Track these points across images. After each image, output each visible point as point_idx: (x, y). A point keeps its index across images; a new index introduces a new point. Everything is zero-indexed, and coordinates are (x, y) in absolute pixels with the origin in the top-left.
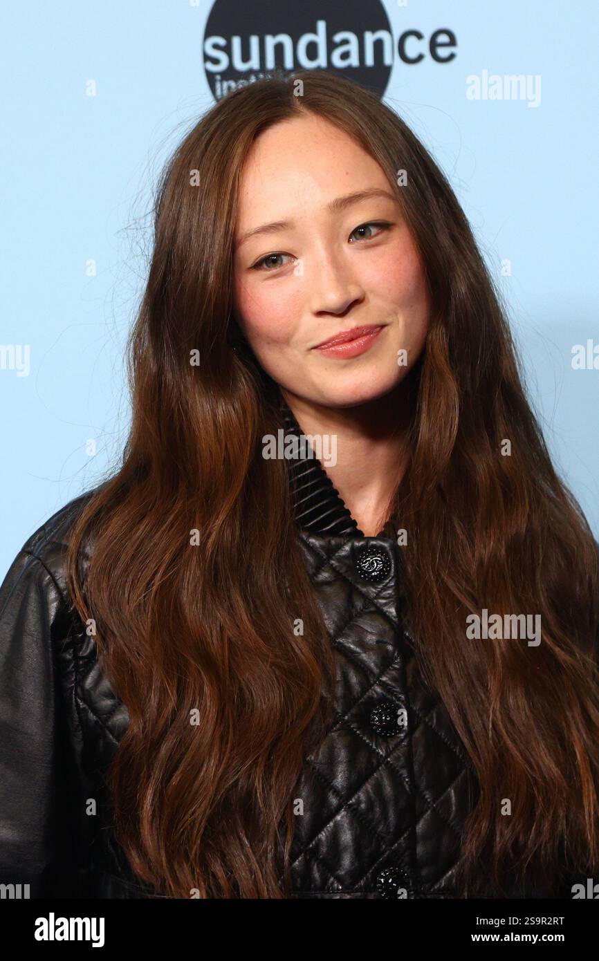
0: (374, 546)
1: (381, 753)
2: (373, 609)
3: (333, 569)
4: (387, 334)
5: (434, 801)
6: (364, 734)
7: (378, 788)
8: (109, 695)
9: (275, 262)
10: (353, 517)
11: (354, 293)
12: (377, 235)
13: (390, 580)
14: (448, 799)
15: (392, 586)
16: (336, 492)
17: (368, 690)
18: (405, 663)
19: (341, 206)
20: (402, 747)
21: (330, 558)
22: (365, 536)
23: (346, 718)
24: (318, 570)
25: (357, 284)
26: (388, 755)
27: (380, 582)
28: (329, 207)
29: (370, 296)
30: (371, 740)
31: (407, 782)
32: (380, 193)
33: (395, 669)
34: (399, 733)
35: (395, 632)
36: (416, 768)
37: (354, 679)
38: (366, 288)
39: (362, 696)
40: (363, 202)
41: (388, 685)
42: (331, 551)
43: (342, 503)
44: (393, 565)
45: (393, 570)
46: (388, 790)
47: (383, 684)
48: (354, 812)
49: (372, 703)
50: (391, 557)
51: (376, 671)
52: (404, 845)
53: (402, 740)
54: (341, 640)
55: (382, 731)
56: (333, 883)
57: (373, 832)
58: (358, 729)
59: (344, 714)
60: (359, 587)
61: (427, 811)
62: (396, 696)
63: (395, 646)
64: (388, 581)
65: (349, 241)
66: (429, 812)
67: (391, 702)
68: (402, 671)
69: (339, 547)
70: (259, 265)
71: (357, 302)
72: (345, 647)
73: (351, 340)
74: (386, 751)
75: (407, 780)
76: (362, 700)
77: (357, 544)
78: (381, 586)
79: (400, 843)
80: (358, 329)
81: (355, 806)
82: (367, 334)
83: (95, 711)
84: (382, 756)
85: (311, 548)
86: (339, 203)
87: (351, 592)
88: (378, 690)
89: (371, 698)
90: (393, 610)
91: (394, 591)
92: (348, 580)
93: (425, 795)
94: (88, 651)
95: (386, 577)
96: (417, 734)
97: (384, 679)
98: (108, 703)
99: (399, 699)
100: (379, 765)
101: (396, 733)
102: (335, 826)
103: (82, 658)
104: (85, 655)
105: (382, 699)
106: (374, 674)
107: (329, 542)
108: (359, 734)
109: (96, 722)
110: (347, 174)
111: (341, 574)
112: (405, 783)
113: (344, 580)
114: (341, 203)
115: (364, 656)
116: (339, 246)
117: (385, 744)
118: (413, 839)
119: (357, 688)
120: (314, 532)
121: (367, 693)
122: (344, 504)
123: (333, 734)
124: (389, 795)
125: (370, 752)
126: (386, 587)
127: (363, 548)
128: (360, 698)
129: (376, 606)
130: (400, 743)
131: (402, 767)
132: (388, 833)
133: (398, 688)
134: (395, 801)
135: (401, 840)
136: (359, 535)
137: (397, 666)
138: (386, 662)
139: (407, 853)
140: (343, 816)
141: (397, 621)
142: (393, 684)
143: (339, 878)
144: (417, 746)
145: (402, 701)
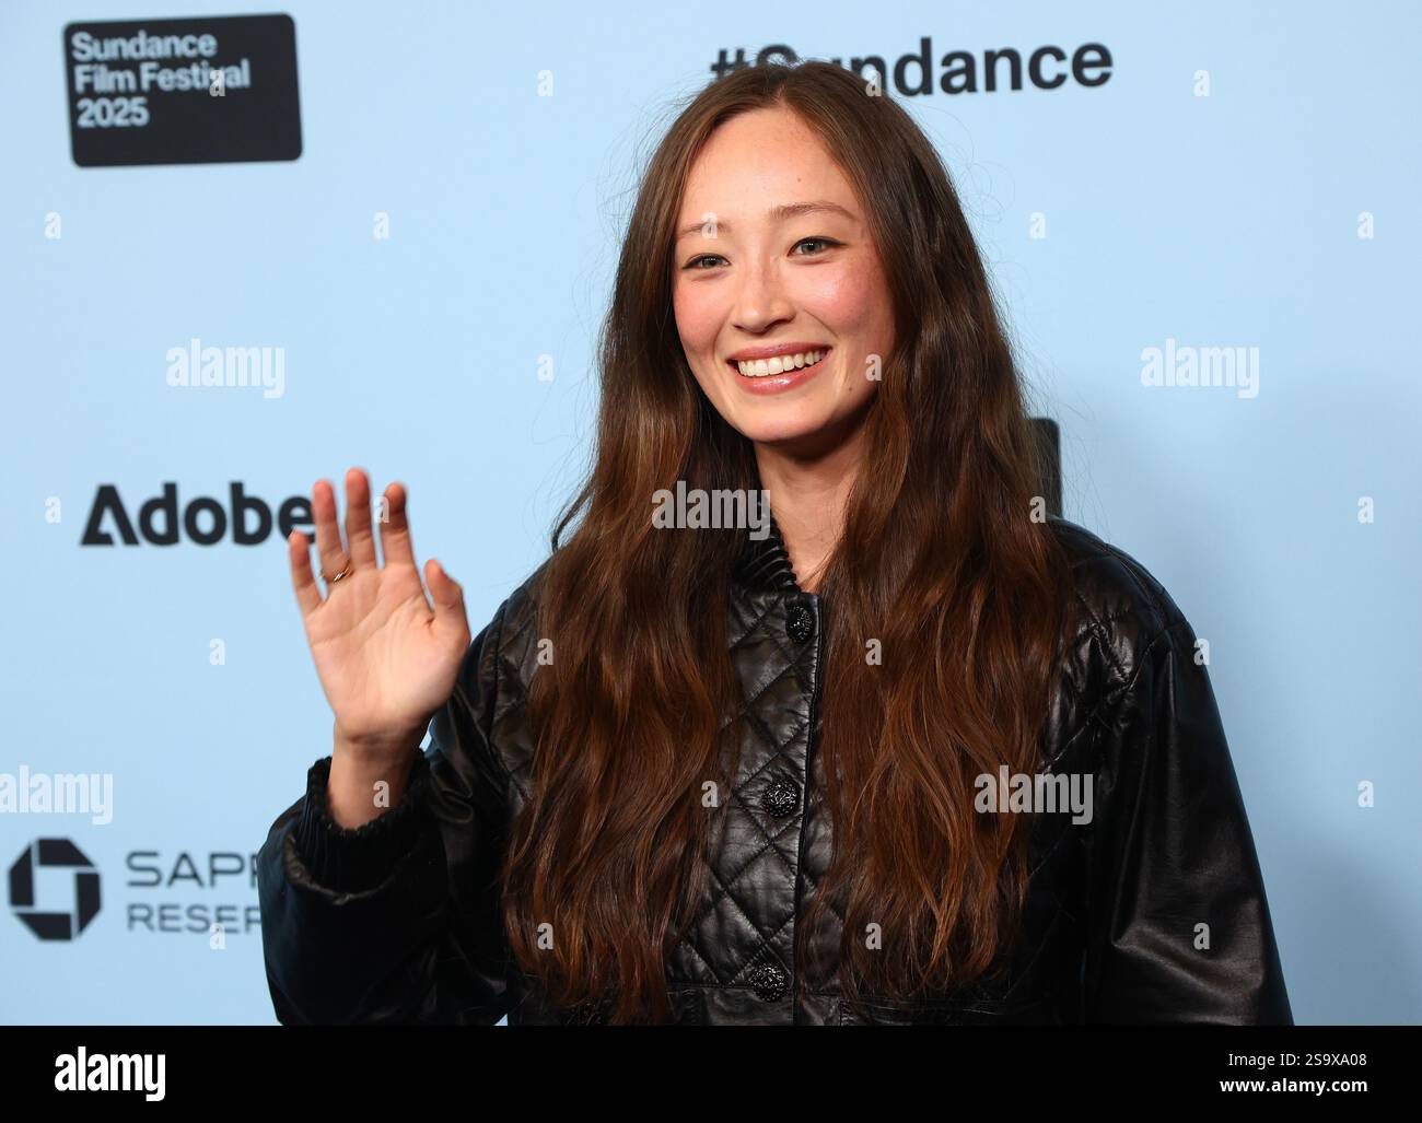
0: (802, 602)
2: (793, 674)
6: (755, 813)
9: (713, 264)
11: (778, 311)
12: (823, 252)
15: (814, 647)
17: (767, 765)
19: (782, 214)
22: (803, 591)
25: (787, 301)
27: (803, 644)
28: (770, 213)
29: (801, 316)
30: (762, 819)
32: (835, 208)
35: (808, 701)
37: (759, 752)
38: (796, 308)
39: (761, 771)
40: (811, 215)
44: (818, 625)
45: (817, 632)
50: (817, 614)
51: (781, 743)
56: (711, 976)
58: (752, 807)
59: (740, 790)
63: (810, 717)
64: (811, 641)
65: (790, 254)
69: (775, 604)
70: (693, 264)
71: (782, 322)
72: (754, 716)
76: (760, 776)
77: (789, 600)
78: (805, 648)
86: (782, 209)
90: (812, 675)
91: (816, 653)
92: (776, 641)
95: (808, 638)
106: (778, 748)
108: (751, 813)
110: (799, 180)
113: (772, 642)
114: (784, 212)
115: (772, 728)
116: (776, 259)
117: (775, 824)
121: (767, 769)
126: (809, 649)
127: (791, 604)
128: (758, 774)
129: (795, 670)
132: (766, 925)
135: (780, 933)
139: (785, 948)
140: (723, 905)
141: (813, 688)
143: (717, 972)
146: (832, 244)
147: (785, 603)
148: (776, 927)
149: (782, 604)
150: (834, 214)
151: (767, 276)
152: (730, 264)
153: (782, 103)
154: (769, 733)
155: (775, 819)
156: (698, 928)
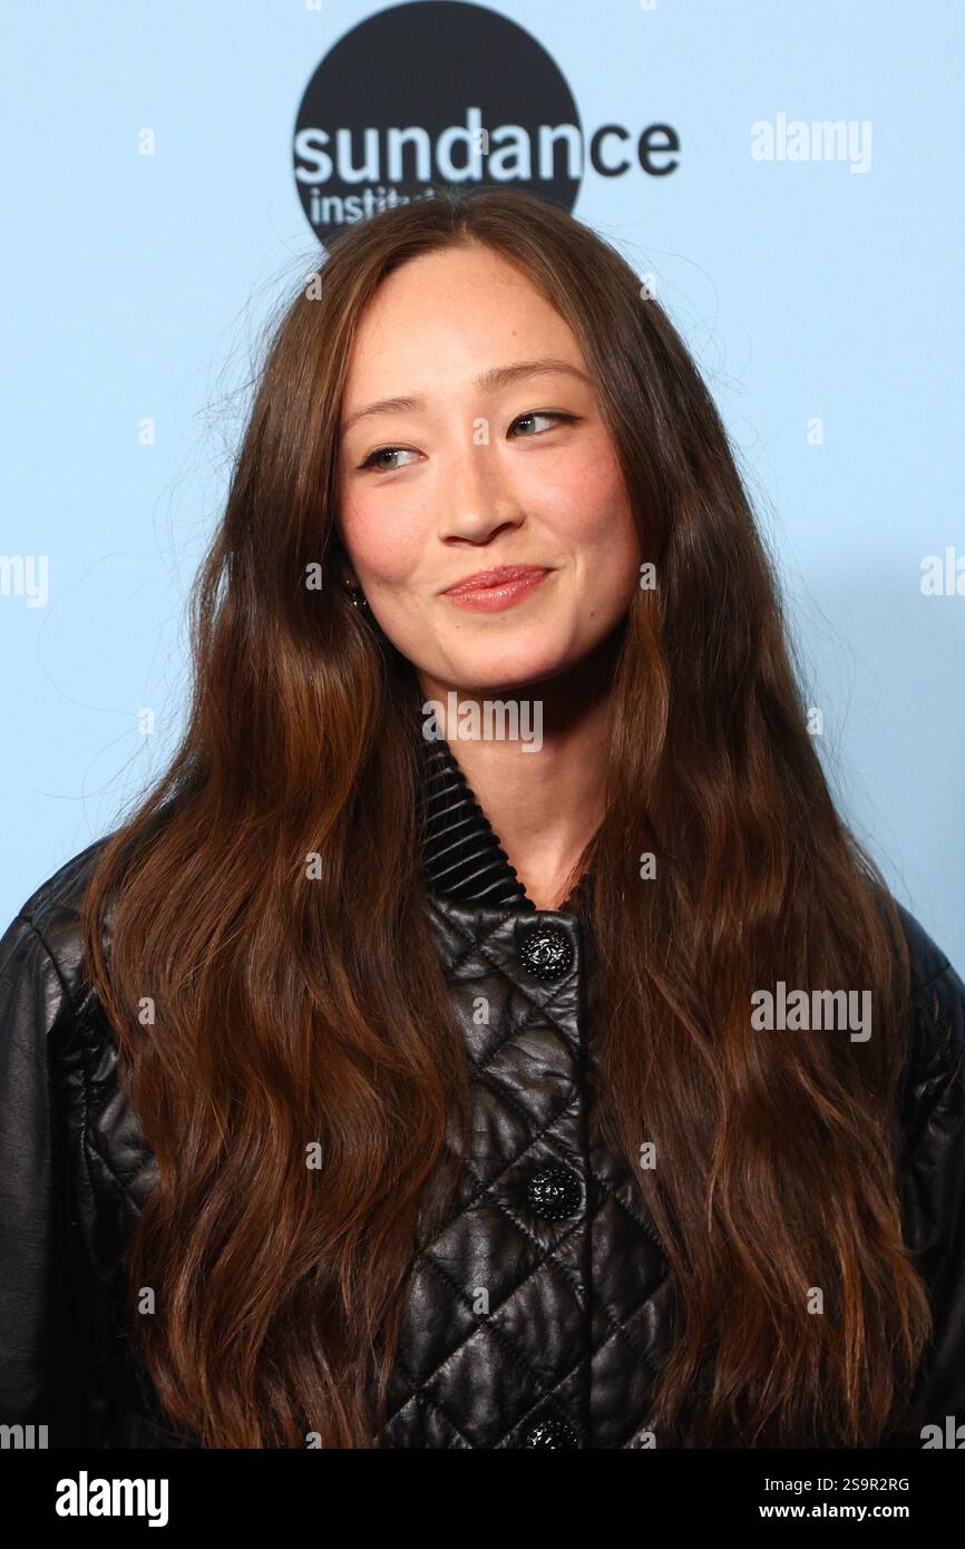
0: (548, 925)
1: (542, 1244)
2: (541, 1023)
3: (485, 959)
4: (554, 583)
5: (623, 1320)
6: (516, 1216)
7: (536, 1299)
8: (133, 1142)
10: (519, 879)
11: (504, 513)
12: (551, 429)
13: (572, 978)
14: (644, 1319)
15: (574, 987)
16: (496, 840)
17: (526, 1149)
18: (587, 1108)
19: (497, 381)
20: (576, 1238)
21: (480, 942)
22: (537, 909)
23: (491, 1189)
24: (462, 959)
25: (513, 500)
26: (553, 1249)
27: (555, 982)
28: (480, 380)
29: (532, 522)
30: (528, 1224)
31: (581, 1291)
32: (562, 368)
33: (571, 1116)
34: (572, 1215)
35: (574, 1060)
36: (596, 1269)
37: (506, 1129)
38: (526, 508)
39: (517, 1156)
40: (534, 379)
41: (558, 1140)
42: (484, 930)
43: (504, 856)
44: (577, 956)
45: (576, 963)
46: (550, 1299)
47: (552, 1140)
48: (496, 1334)
49: (533, 1168)
50: (575, 942)
51: (542, 1118)
52: (570, 1388)
53: (576, 1227)
54: (490, 1069)
55: (545, 1212)
56: (459, 1442)
57: (524, 1365)
58: (509, 1207)
59: (489, 1183)
60: (524, 987)
61: (611, 1336)
62: (569, 1158)
63: (573, 1082)
64: (567, 979)
65: (508, 436)
66: (613, 1338)
67: (563, 1166)
68: (584, 1119)
69: (496, 925)
70: (370, 463)
71: (507, 527)
72: (494, 1079)
73: (494, 585)
74: (550, 1244)
75: (581, 1287)
76: (517, 1163)
77: (525, 921)
78: (557, 987)
79: (565, 1385)
80: (504, 569)
81: (499, 1326)
82: (520, 578)
83: (113, 1166)
84: (542, 1249)
85: (452, 925)
86: (495, 376)
87: (510, 995)
88: (544, 1148)
89: (531, 1160)
90: (573, 1024)
91: (577, 994)
92: (508, 977)
93: (608, 1312)
94: (106, 1073)
95: (564, 974)
96: (601, 1218)
97: (553, 1131)
98: (131, 1154)
99: (574, 1163)
100: (538, 1263)
101: (566, 1216)
102: (465, 1356)
103: (98, 1084)
104: (101, 1079)
105: (549, 1162)
106: (538, 1123)
107: (481, 917)
108: (510, 1215)
110: (514, 334)
111: (497, 967)
112: (577, 1293)
113: (502, 977)
114: (498, 376)
115: (526, 1095)
116: (493, 444)
117: (548, 1230)
118: (587, 1379)
119: (510, 1144)
120: (459, 900)
121: (526, 1153)
122: (507, 858)
123: (469, 1214)
124: (550, 1310)
125: (527, 1243)
126: (564, 990)
127: (532, 928)
128: (514, 1160)
129: (547, 1018)
130: (572, 1231)
131: (574, 1268)
132: (547, 1368)
133: (575, 1148)
134: (561, 1321)
135: (568, 1380)
136: (527, 907)
137: (575, 1113)
138: (557, 1105)
139: (575, 1400)
140: (478, 1341)
141: (577, 1040)
142: (568, 1140)
143: (468, 1435)
144: (600, 1235)
145: (579, 1167)
146: (563, 418)
147: (516, 924)
148: (561, 1372)
149: (509, 925)
150: (565, 375)
151: (483, 464)
152: (427, 457)
153: (472, 240)
154: (521, 1104)
155: (549, 1222)
156: (441, 1376)
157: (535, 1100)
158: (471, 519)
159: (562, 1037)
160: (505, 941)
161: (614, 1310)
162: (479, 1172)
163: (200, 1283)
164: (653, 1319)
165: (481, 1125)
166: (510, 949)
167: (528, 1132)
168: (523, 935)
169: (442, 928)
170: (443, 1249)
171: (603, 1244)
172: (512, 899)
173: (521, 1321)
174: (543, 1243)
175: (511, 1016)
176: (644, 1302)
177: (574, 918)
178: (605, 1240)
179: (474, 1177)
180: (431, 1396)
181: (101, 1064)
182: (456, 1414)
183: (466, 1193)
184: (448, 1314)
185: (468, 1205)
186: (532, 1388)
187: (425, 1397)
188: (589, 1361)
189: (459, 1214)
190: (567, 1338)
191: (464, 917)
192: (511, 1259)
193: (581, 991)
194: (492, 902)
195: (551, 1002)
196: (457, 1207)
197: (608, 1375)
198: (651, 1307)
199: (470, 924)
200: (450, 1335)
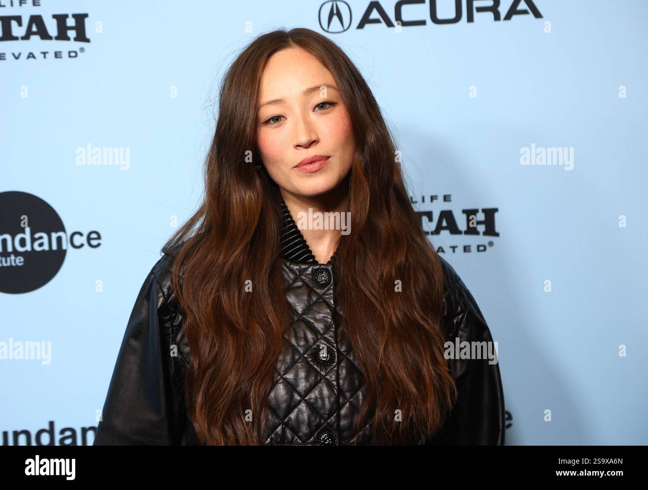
0: (323, 269)
2: (321, 300)
3: (302, 281)
4: (330, 161)
5: (351, 397)
6: (314, 364)
7: (321, 393)
9: (277, 120)
10: (313, 254)
11: (314, 138)
12: (328, 108)
13: (331, 285)
14: (358, 397)
15: (332, 289)
16: (305, 241)
17: (316, 342)
18: (336, 328)
19: (309, 92)
20: (334, 371)
21: (300, 275)
22: (319, 263)
23: (305, 356)
24: (295, 281)
25: (315, 133)
26: (326, 375)
27: (325, 287)
28: (304, 92)
29: (322, 140)
30: (317, 366)
32: (330, 86)
33: (331, 331)
34: (332, 363)
35: (332, 312)
36: (341, 382)
37: (310, 336)
38: (319, 135)
39: (313, 344)
41: (327, 339)
42: (302, 271)
43: (308, 247)
44: (332, 278)
45: (332, 280)
46: (326, 392)
47: (325, 339)
48: (308, 403)
49: (319, 348)
50: (331, 273)
51: (322, 332)
52: (333, 421)
53: (334, 367)
54: (304, 317)
55: (323, 363)
56: (297, 439)
57: (317, 413)
58: (311, 361)
59: (305, 353)
60: (315, 289)
61: (347, 403)
62: (331, 345)
63: (332, 319)
64: (329, 286)
65: (313, 111)
66: (348, 404)
68: (336, 333)
69: (306, 269)
70: (269, 121)
71: (315, 142)
72: (306, 320)
73: (312, 163)
74: (325, 373)
75: (336, 387)
76: (314, 347)
77: (315, 268)
78: (326, 289)
80: (315, 156)
81: (309, 401)
82: (320, 160)
84: (323, 375)
85: (292, 271)
86: (309, 90)
87: (311, 292)
88: (323, 342)
89: (318, 346)
90: (332, 301)
92: (310, 286)
93: (346, 395)
94: (178, 323)
95: (328, 284)
96: (343, 364)
97: (326, 336)
98: (187, 348)
99: (333, 346)
100: (321, 380)
101: (330, 364)
102: (297, 411)
103: (175, 326)
104: (176, 324)
106: (320, 334)
107: (300, 267)
108: (312, 364)
109: (181, 359)
110: (313, 76)
111: (306, 283)
112: (335, 389)
113: (307, 286)
115: (316, 325)
116: (308, 113)
117: (324, 369)
118: (339, 418)
119: (311, 341)
120: (295, 261)
123: (298, 364)
124: (325, 395)
125: (317, 373)
126: (329, 290)
127: (317, 269)
128: (312, 346)
129: (323, 299)
130: (332, 369)
131: (333, 381)
132: (325, 414)
133: (333, 340)
134: (329, 398)
135: (332, 418)
136: (316, 263)
137: (333, 330)
138: (327, 328)
139: (335, 424)
140: (303, 406)
141: (333, 306)
142: (330, 339)
143: (300, 438)
144: (342, 370)
145: (334, 347)
146: (332, 104)
147: (312, 269)
148: (330, 415)
149: (310, 269)
150: (330, 89)
152: (286, 119)
153: (294, 45)
154: (315, 327)
155: (325, 366)
156: (290, 418)
157: (320, 326)
158: (303, 139)
159: (328, 306)
160: (309, 274)
161: (348, 395)
162: (301, 350)
163: (206, 394)
164: (361, 397)
165: (301, 334)
166: (310, 277)
167: (317, 337)
168: (315, 272)
169: (287, 270)
170: (290, 376)
171: (343, 372)
172: (311, 260)
173: (316, 399)
174: (323, 373)
175: (311, 299)
176: (357, 392)
177: (331, 265)
178: (344, 371)
179: (299, 352)
180: (287, 425)
181: (176, 320)
182: (295, 431)
183: (297, 357)
184: (291, 397)
185: (297, 361)
186: (320, 421)
187: (285, 425)
188: (339, 412)
189: (295, 364)
190: (332, 404)
191: (295, 267)
192: (312, 379)
193: (334, 290)
194: (304, 262)
195: (324, 294)
196: (294, 362)
197: (346, 416)
198: (360, 394)
199: (297, 269)
200: (293, 404)
